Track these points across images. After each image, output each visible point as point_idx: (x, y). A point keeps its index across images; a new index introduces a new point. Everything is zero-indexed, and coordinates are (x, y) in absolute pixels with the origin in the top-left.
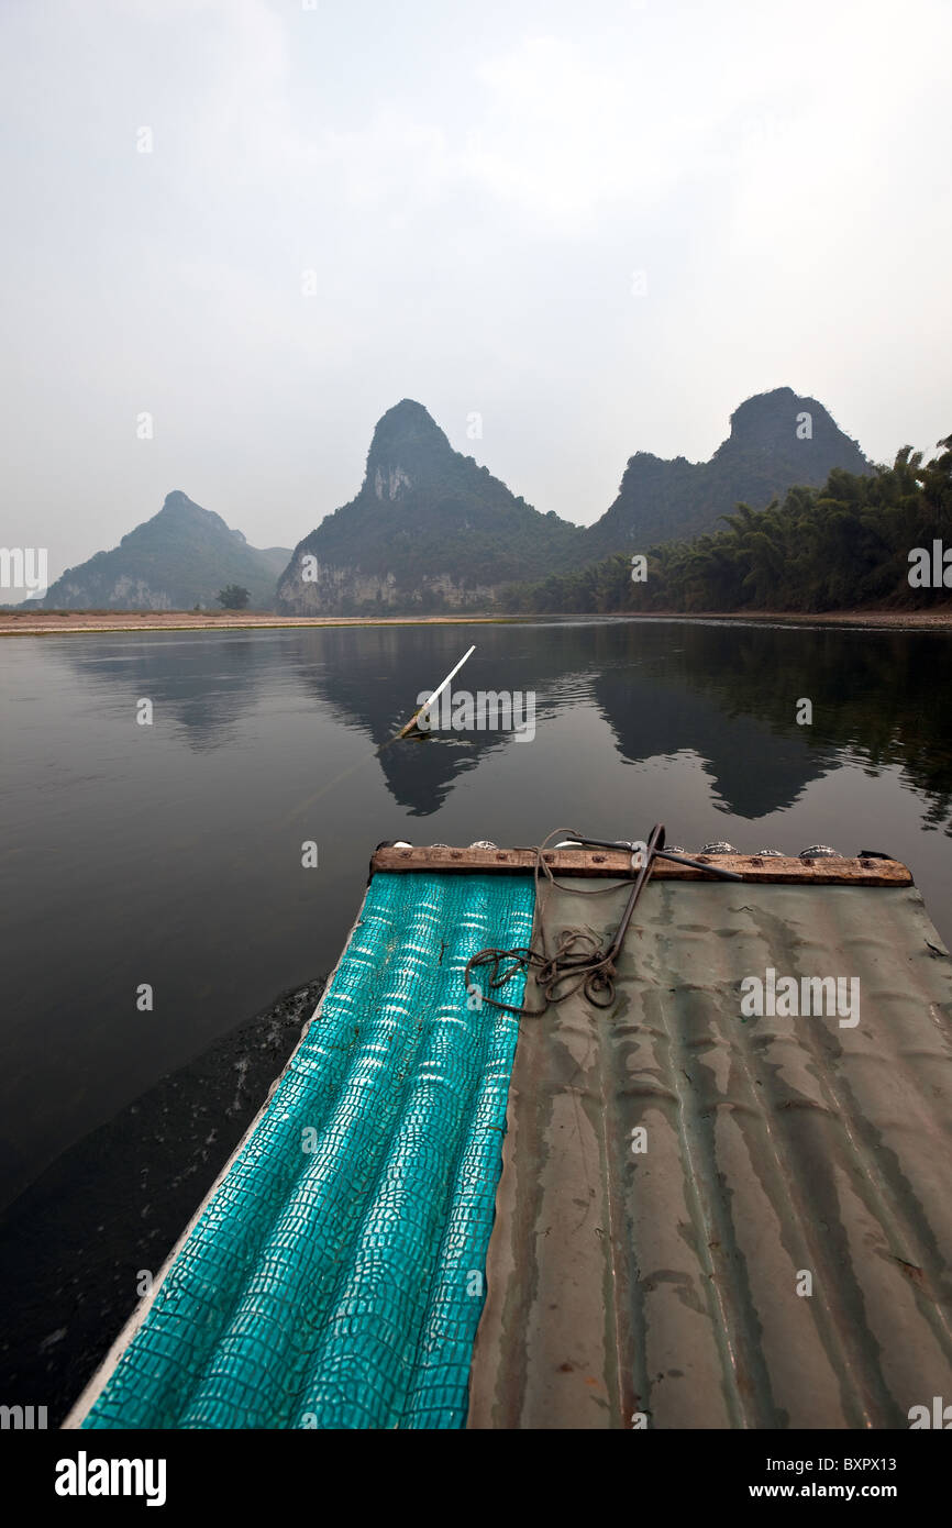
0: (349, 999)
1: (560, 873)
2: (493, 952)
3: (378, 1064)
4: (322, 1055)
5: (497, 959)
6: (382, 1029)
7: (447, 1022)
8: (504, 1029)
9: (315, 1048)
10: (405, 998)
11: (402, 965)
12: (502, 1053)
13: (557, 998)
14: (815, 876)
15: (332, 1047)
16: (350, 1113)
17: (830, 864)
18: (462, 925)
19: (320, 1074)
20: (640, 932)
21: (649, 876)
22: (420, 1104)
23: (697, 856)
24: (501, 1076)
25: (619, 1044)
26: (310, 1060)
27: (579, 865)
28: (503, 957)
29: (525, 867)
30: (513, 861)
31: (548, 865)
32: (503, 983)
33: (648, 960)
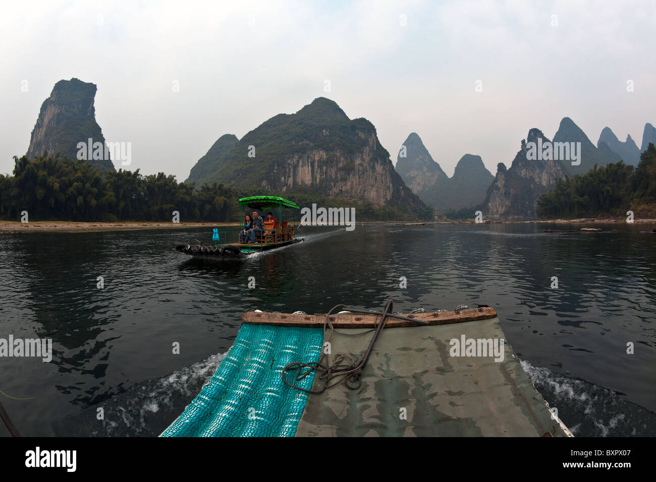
0: (223, 379)
1: (336, 326)
2: (298, 364)
3: (233, 409)
4: (207, 401)
5: (300, 367)
6: (236, 394)
7: (270, 395)
8: (299, 400)
9: (204, 397)
10: (250, 382)
11: (250, 367)
12: (296, 410)
13: (330, 386)
14: (461, 319)
15: (213, 398)
16: (216, 426)
17: (466, 312)
18: (284, 351)
19: (205, 408)
20: (377, 354)
21: (383, 326)
22: (251, 428)
23: (408, 315)
24: (294, 420)
25: (360, 406)
26: (201, 402)
27: (348, 322)
28: (303, 366)
29: (319, 324)
30: (313, 321)
31: (332, 322)
32: (302, 379)
33: (380, 366)
